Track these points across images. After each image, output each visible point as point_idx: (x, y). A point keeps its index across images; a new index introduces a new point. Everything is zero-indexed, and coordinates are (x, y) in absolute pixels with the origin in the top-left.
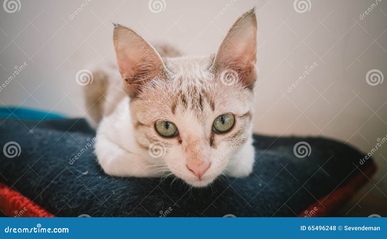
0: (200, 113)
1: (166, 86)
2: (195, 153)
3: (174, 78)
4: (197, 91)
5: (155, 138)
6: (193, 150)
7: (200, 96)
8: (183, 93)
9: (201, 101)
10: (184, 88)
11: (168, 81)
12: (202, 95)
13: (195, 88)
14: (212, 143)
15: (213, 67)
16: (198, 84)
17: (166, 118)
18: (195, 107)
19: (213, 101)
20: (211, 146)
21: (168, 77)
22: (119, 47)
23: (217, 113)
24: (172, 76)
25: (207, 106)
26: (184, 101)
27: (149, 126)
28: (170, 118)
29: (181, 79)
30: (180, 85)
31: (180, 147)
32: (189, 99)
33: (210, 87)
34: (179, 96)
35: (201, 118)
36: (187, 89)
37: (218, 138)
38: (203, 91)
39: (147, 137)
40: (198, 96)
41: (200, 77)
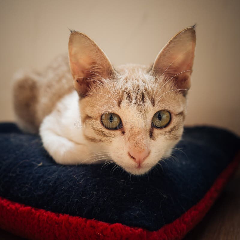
0: (143, 107)
1: (113, 84)
2: (137, 141)
3: (121, 78)
4: (140, 89)
5: (101, 130)
6: (135, 139)
7: (143, 93)
8: (128, 90)
9: (143, 97)
10: (129, 86)
11: (115, 80)
12: (144, 93)
13: (138, 86)
14: (151, 135)
15: (153, 71)
16: (141, 84)
17: (112, 110)
18: (138, 102)
19: (154, 98)
20: (150, 137)
21: (115, 77)
22: (73, 52)
23: (157, 109)
24: (119, 76)
25: (148, 103)
26: (129, 96)
27: (96, 119)
28: (116, 110)
29: (126, 79)
30: (126, 83)
31: (123, 137)
32: (133, 95)
33: (151, 87)
34: (125, 92)
35: (143, 112)
36: (132, 87)
37: (156, 132)
38: (146, 90)
39: (94, 129)
40: (141, 93)
41: (143, 78)
